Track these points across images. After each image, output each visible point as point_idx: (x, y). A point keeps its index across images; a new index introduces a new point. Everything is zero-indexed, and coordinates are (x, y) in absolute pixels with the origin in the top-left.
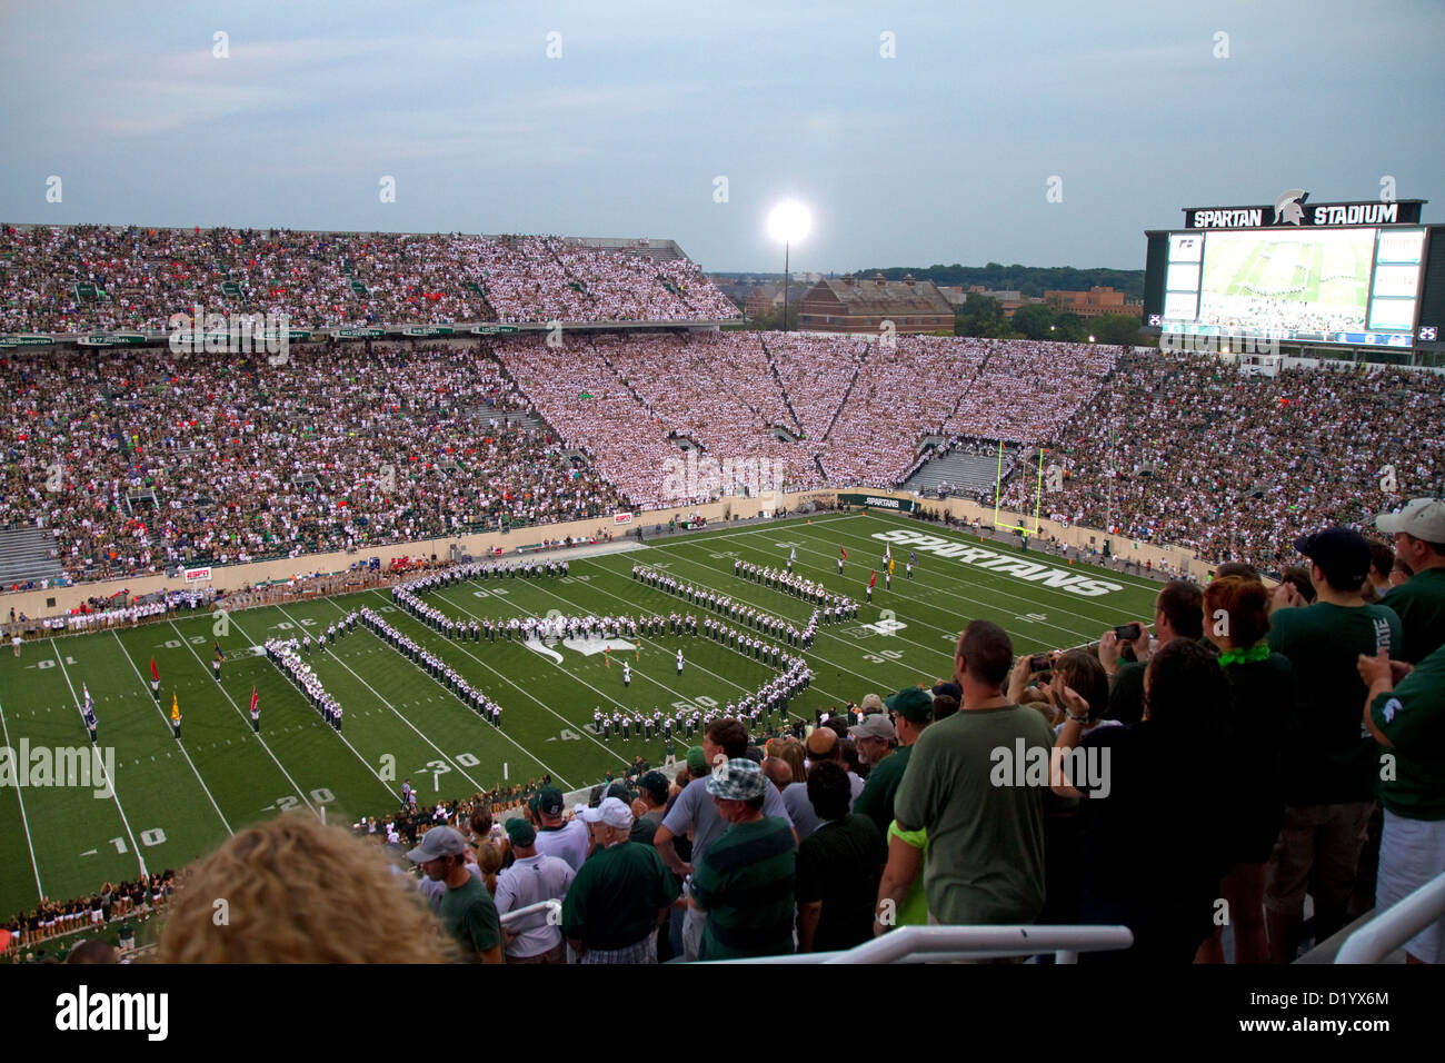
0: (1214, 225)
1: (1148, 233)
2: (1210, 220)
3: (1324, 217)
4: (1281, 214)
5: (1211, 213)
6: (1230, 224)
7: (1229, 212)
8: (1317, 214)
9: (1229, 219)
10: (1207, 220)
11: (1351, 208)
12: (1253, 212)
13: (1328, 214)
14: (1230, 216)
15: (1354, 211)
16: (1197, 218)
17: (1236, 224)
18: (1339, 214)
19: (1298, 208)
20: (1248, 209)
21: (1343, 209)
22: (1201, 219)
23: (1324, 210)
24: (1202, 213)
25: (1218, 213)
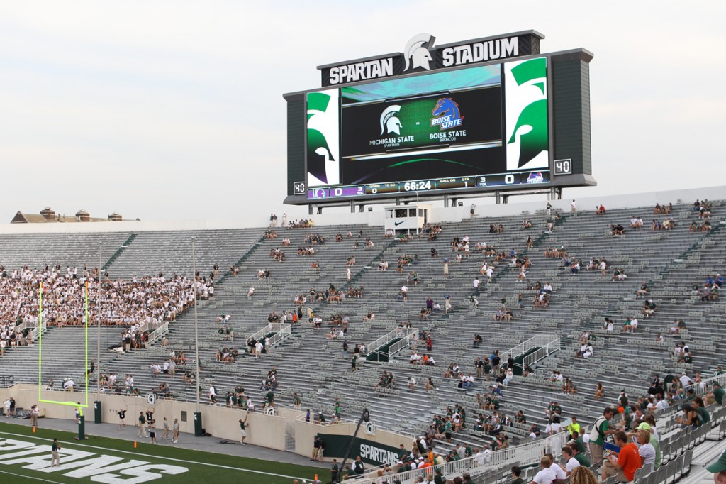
0: (348, 80)
1: (287, 97)
2: (345, 75)
3: (451, 58)
4: (411, 60)
5: (345, 68)
6: (363, 77)
7: (361, 65)
8: (445, 56)
9: (362, 71)
10: (342, 75)
11: (475, 46)
12: (384, 62)
13: (454, 54)
14: (363, 69)
15: (478, 48)
16: (332, 75)
17: (369, 76)
18: (465, 52)
19: (426, 52)
20: (379, 59)
21: (468, 47)
22: (336, 75)
23: (451, 51)
24: (336, 69)
25: (351, 67)
